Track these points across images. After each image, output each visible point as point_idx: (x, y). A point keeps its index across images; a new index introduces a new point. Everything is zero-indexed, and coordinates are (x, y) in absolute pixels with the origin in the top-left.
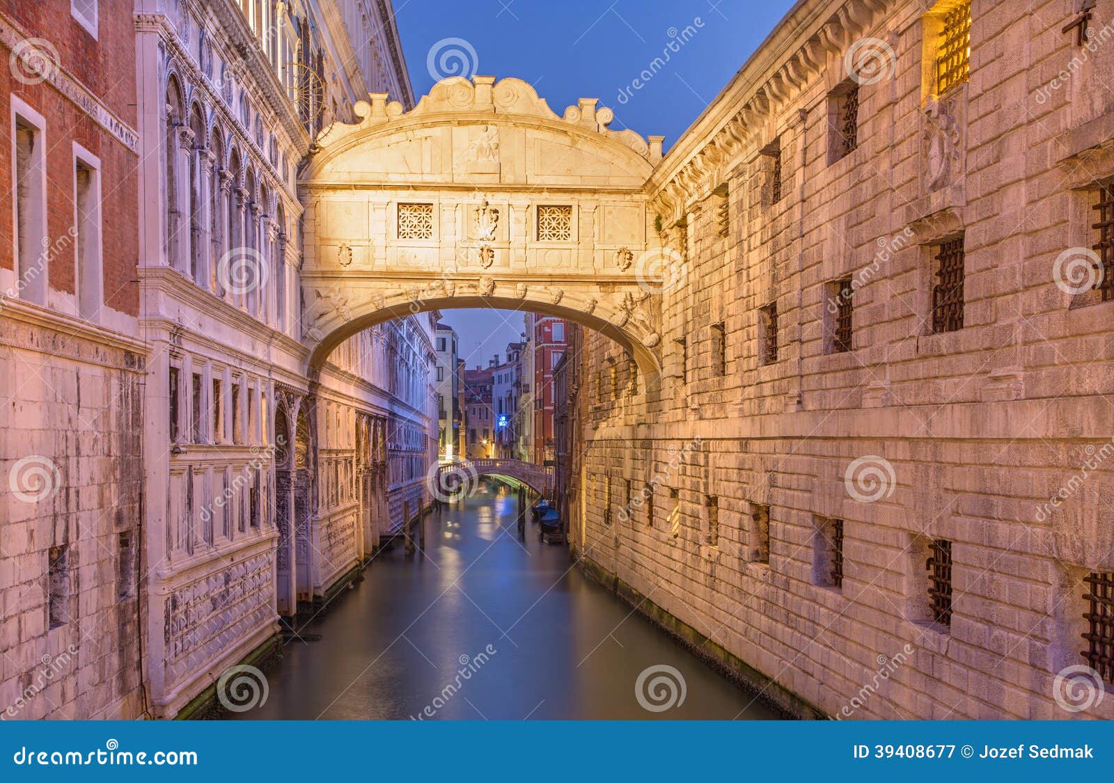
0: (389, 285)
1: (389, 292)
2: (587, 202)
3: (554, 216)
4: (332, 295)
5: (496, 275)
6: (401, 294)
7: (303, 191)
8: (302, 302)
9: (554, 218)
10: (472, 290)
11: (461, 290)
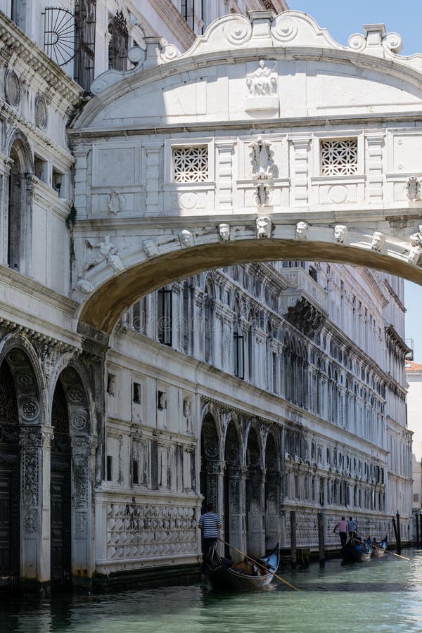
0: (161, 232)
1: (161, 239)
2: (374, 133)
3: (339, 149)
4: (102, 244)
5: (274, 215)
6: (174, 240)
7: (76, 141)
8: (72, 253)
9: (339, 153)
10: (251, 232)
11: (238, 233)
